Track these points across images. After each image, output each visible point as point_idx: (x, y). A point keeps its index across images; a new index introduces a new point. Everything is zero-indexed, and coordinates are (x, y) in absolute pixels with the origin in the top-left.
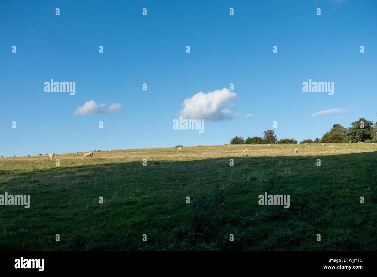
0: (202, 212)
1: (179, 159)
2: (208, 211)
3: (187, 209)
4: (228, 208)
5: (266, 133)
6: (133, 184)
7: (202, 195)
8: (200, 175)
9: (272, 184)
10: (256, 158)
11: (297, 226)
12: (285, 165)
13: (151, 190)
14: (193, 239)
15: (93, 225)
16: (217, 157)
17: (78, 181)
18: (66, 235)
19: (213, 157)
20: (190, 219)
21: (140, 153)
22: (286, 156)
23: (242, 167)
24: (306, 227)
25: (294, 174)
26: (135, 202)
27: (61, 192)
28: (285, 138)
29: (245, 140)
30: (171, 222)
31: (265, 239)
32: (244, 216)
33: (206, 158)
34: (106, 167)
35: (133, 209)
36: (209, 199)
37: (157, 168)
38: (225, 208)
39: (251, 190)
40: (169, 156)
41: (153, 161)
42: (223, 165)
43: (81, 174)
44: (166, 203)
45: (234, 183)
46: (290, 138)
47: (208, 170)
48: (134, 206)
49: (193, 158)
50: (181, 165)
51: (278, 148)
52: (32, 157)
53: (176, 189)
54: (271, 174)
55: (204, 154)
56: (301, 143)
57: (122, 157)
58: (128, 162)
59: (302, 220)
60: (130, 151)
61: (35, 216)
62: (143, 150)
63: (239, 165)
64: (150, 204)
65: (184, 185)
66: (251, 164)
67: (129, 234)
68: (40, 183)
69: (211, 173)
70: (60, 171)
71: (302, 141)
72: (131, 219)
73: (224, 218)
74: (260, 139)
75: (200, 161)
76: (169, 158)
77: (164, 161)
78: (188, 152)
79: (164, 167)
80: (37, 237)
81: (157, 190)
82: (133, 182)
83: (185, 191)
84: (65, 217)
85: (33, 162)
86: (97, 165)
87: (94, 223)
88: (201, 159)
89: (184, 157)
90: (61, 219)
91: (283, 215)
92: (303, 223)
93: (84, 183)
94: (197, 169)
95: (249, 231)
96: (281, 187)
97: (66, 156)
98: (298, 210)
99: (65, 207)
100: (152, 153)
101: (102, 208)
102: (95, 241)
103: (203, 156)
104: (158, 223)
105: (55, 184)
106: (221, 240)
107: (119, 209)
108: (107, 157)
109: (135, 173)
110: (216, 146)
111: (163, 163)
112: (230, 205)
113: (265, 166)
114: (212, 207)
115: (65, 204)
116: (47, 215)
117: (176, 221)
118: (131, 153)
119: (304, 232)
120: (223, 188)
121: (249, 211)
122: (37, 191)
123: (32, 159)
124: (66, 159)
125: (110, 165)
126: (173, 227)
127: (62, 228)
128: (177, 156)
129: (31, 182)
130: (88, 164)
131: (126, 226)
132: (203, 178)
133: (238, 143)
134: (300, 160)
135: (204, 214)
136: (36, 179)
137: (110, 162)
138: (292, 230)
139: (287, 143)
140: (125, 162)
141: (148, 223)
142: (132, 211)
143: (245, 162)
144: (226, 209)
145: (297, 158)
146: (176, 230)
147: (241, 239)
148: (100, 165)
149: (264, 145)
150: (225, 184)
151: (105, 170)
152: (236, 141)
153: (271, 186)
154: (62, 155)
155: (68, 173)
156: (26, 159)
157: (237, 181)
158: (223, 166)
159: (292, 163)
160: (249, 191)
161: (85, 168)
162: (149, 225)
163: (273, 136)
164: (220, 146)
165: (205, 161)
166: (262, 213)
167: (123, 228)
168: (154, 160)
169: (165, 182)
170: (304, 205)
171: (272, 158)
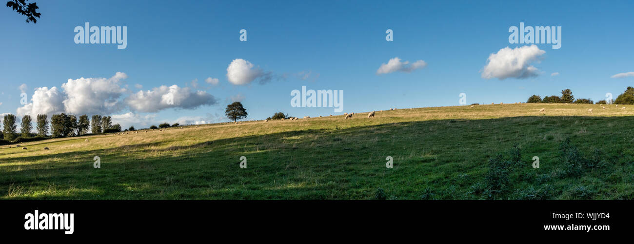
0: (499, 170)
1: (475, 118)
2: (505, 169)
3: (484, 166)
4: (524, 166)
5: (563, 92)
6: (430, 142)
7: (498, 154)
8: (496, 133)
9: (568, 143)
10: (553, 117)
11: (590, 182)
12: (581, 125)
13: (448, 148)
14: (490, 196)
15: (393, 181)
16: (514, 116)
17: (377, 139)
18: (369, 189)
19: (510, 116)
20: (487, 177)
21: (436, 111)
22: (582, 115)
23: (539, 126)
24: (598, 183)
25: (589, 133)
26: (432, 160)
27: (362, 149)
28: (582, 98)
29: (542, 98)
30: (468, 180)
31: (560, 195)
32: (540, 173)
33: (503, 116)
34: (402, 126)
35: (430, 166)
36: (506, 157)
37: (454, 126)
38: (521, 166)
39: (548, 148)
40: (466, 114)
41: (449, 120)
42: (520, 123)
43: (379, 132)
44: (462, 161)
45: (531, 142)
46: (587, 98)
47: (505, 129)
48: (432, 163)
49: (490, 116)
50: (478, 124)
51: (574, 108)
52: (334, 117)
53: (473, 147)
54: (567, 133)
55: (501, 112)
56: (597, 103)
57: (418, 115)
58: (425, 120)
59: (594, 177)
60: (426, 109)
61: (340, 171)
62: (439, 108)
63: (536, 124)
64: (447, 162)
65: (480, 143)
66: (549, 123)
67: (427, 191)
68: (343, 141)
69: (508, 132)
70: (360, 130)
71: (597, 102)
72: (429, 176)
73: (521, 176)
74: (558, 98)
75: (496, 120)
76: (466, 116)
77: (460, 119)
78: (485, 110)
79: (460, 125)
80: (344, 190)
81: (454, 148)
82: (430, 140)
83: (482, 149)
84: (367, 173)
85: (335, 121)
86: (394, 123)
87: (394, 179)
88: (498, 117)
89: (480, 116)
90: (363, 175)
91: (577, 172)
92: (595, 180)
93: (382, 141)
94: (494, 127)
95: (544, 188)
96: (577, 146)
97: (365, 115)
98: (591, 167)
99: (366, 164)
100: (448, 111)
101: (400, 165)
102: (395, 196)
103: (501, 115)
104: (455, 181)
105: (356, 142)
106: (517, 197)
107: (417, 167)
108: (403, 116)
109: (431, 132)
110: (513, 105)
111: (459, 122)
112: (526, 163)
113: (562, 126)
114: (509, 165)
115: (366, 161)
116: (351, 170)
117: (473, 178)
118: (427, 111)
119: (596, 188)
120: (520, 146)
121: (545, 169)
122: (341, 148)
123: (334, 119)
124: (365, 118)
125: (406, 123)
126: (470, 184)
127: (364, 183)
128: (473, 115)
129: (335, 140)
130: (385, 122)
131: (424, 183)
132: (500, 137)
133: (535, 102)
134: (596, 120)
135: (501, 172)
136: (339, 137)
137: (406, 121)
138: (585, 186)
139: (583, 103)
140: (421, 120)
141: (445, 180)
142: (429, 168)
143: (542, 122)
144: (522, 168)
145: (592, 118)
146: (473, 187)
147: (537, 196)
148: (397, 124)
149: (562, 104)
150: (522, 143)
151: (402, 128)
152: (534, 100)
153: (567, 145)
154: (360, 115)
155: (367, 131)
156: (329, 119)
157: (534, 140)
158: (520, 125)
159: (588, 123)
160: (546, 150)
161: (383, 127)
162: (446, 182)
163: (571, 95)
164: (516, 104)
165: (501, 120)
166: (557, 171)
167: (422, 184)
168: (450, 118)
169: (461, 140)
170: (597, 162)
171: (569, 117)
